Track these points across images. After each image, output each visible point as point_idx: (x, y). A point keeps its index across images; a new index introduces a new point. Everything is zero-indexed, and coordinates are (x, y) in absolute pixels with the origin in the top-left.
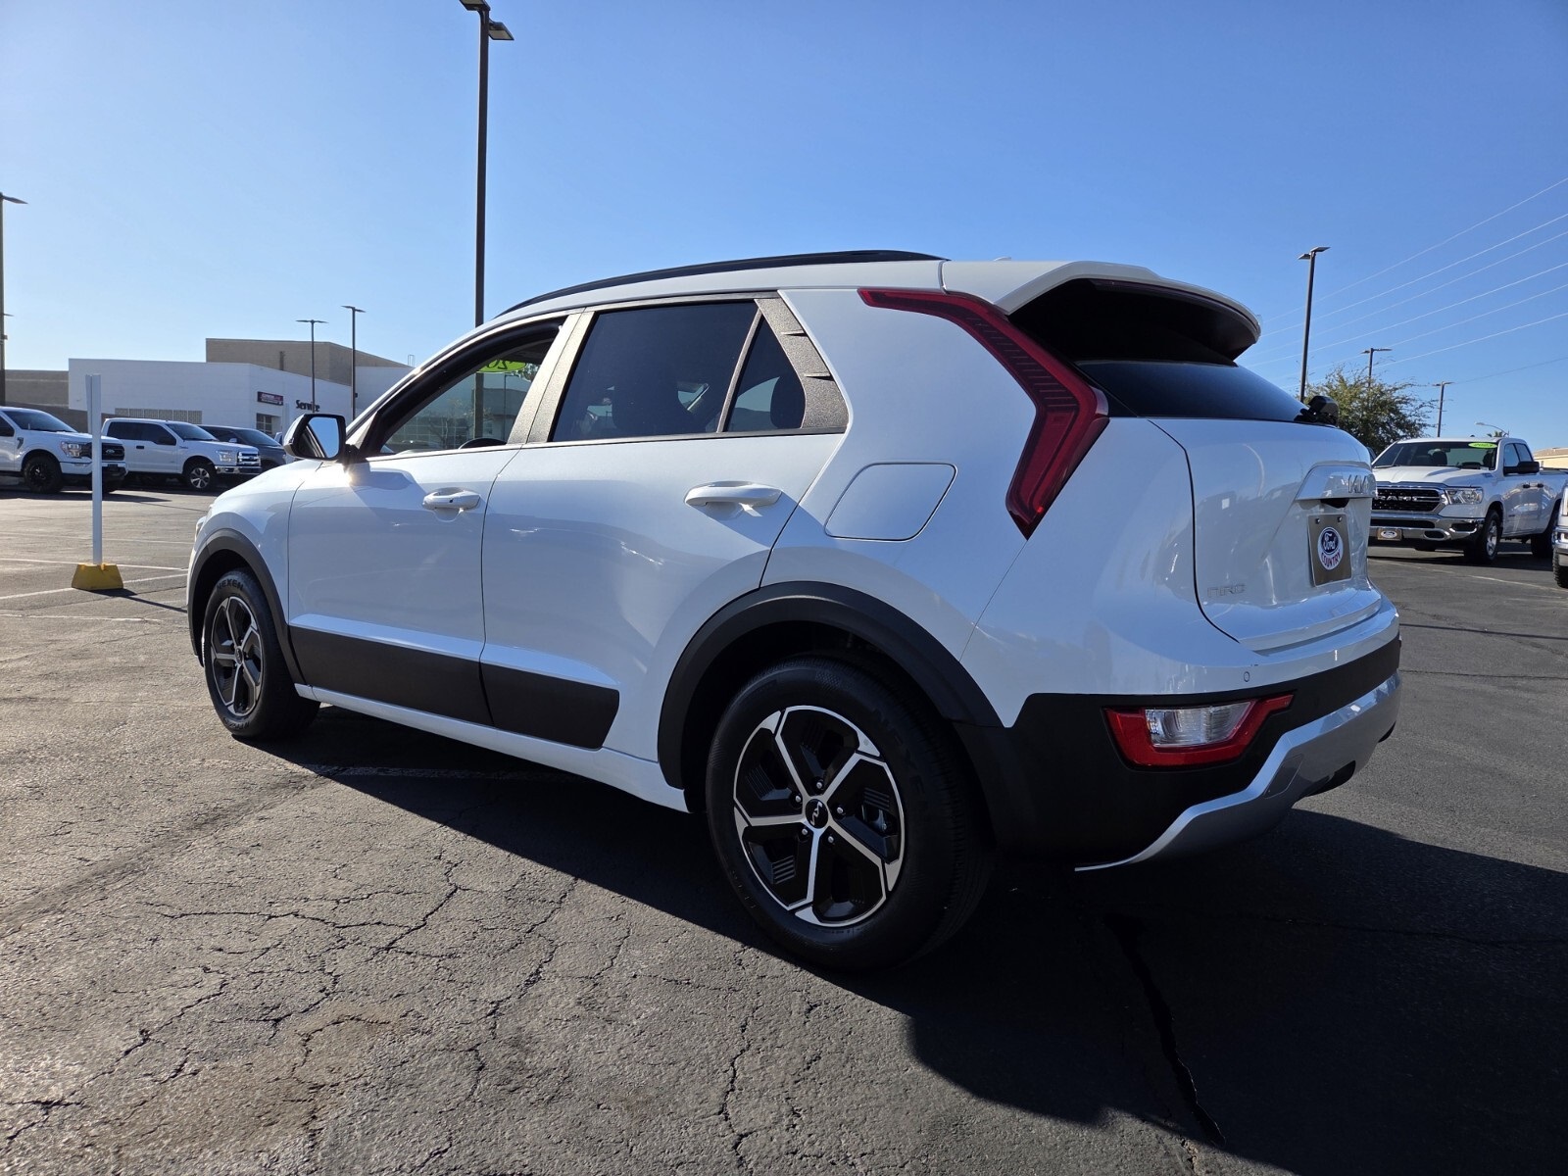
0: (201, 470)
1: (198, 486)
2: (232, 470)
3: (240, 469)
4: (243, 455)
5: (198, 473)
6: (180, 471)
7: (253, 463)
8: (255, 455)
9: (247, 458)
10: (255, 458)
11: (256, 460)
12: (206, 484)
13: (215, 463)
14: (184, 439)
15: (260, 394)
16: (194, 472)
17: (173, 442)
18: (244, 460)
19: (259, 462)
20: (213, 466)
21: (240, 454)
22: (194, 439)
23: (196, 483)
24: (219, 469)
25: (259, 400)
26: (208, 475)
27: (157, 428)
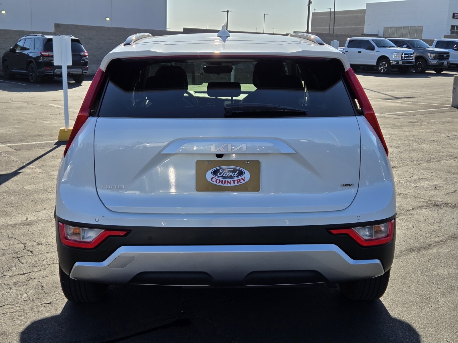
0: (384, 63)
1: (382, 71)
2: (398, 62)
3: (402, 62)
4: (405, 54)
5: (383, 64)
6: (375, 64)
7: (411, 58)
8: (412, 54)
9: (407, 56)
10: (411, 56)
11: (412, 57)
12: (386, 70)
13: (390, 59)
14: (378, 47)
15: (454, 14)
16: (381, 64)
17: (373, 49)
18: (405, 57)
19: (414, 58)
20: (390, 60)
21: (403, 54)
22: (383, 47)
23: (381, 69)
24: (392, 62)
25: (453, 17)
26: (387, 65)
27: (367, 42)
